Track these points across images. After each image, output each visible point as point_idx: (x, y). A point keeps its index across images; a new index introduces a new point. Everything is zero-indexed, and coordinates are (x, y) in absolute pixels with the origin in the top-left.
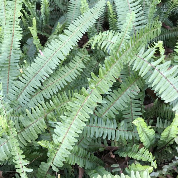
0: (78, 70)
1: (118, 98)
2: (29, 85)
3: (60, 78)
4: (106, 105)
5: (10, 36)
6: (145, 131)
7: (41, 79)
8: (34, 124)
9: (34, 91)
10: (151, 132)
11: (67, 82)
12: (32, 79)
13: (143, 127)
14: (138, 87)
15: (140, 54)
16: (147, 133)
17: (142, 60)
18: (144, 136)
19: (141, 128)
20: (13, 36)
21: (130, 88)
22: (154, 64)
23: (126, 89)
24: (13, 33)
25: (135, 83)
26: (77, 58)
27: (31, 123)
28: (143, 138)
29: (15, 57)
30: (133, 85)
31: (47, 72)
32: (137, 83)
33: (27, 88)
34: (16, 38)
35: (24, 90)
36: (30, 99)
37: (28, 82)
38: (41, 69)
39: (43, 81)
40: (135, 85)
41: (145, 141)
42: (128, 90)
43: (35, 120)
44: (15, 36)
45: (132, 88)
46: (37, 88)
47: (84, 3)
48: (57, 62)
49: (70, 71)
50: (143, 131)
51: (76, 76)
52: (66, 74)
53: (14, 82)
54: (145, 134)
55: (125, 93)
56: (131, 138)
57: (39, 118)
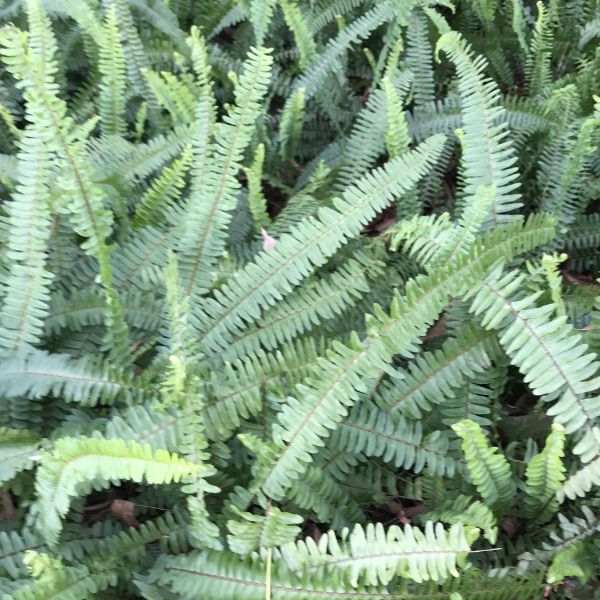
0: (351, 295)
1: (435, 373)
2: (233, 312)
3: (305, 306)
4: (403, 384)
5: (212, 197)
6: (484, 456)
7: (262, 302)
8: (238, 395)
9: (243, 326)
10: (499, 463)
11: (320, 317)
12: (242, 300)
13: (479, 445)
14: (485, 356)
15: (490, 280)
16: (488, 462)
17: (493, 294)
18: (479, 469)
19: (473, 446)
20: (217, 199)
21: (466, 353)
23: (457, 355)
24: (220, 193)
25: (481, 344)
26: (353, 266)
27: (232, 392)
28: (476, 474)
29: (215, 245)
30: (473, 349)
31: (280, 289)
32: (485, 344)
33: (228, 318)
34: (223, 203)
35: (220, 320)
36: (230, 343)
37: (233, 304)
38: (266, 280)
39: (266, 308)
40: (479, 350)
41: (481, 482)
42: (461, 359)
43: (240, 388)
44: (221, 199)
45: (473, 354)
46: (250, 320)
47: (396, 122)
48: (305, 270)
49: (332, 293)
50: (478, 457)
51: (344, 307)
52: (319, 299)
53: (202, 300)
54: (482, 464)
55: (453, 363)
56: (451, 473)
57: (249, 384)
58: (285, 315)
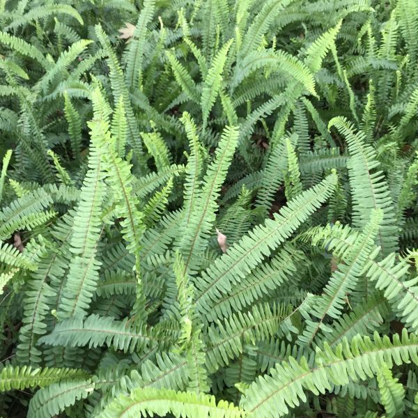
1: (349, 327)
2: (213, 286)
3: (257, 280)
4: (330, 335)
5: (200, 213)
6: (389, 385)
7: (232, 279)
8: (226, 342)
9: (220, 296)
10: (399, 390)
11: (267, 288)
12: (219, 278)
13: (387, 377)
14: (379, 316)
16: (392, 389)
18: (387, 394)
19: (383, 378)
20: (204, 214)
21: (368, 314)
22: (407, 284)
23: (363, 315)
24: (205, 211)
25: (376, 308)
26: (284, 254)
27: (222, 341)
28: (385, 398)
29: (202, 243)
30: (372, 311)
31: (243, 271)
32: (379, 308)
33: (210, 290)
34: (207, 216)
35: (205, 292)
36: (211, 308)
37: (213, 281)
38: (234, 265)
39: (235, 283)
40: (375, 311)
41: (387, 403)
42: (365, 317)
43: (227, 338)
44: (206, 214)
45: (371, 314)
46: (225, 292)
48: (259, 258)
50: (386, 386)
53: (194, 279)
54: (388, 390)
55: (360, 321)
56: (365, 396)
57: (233, 335)
58: (245, 287)
